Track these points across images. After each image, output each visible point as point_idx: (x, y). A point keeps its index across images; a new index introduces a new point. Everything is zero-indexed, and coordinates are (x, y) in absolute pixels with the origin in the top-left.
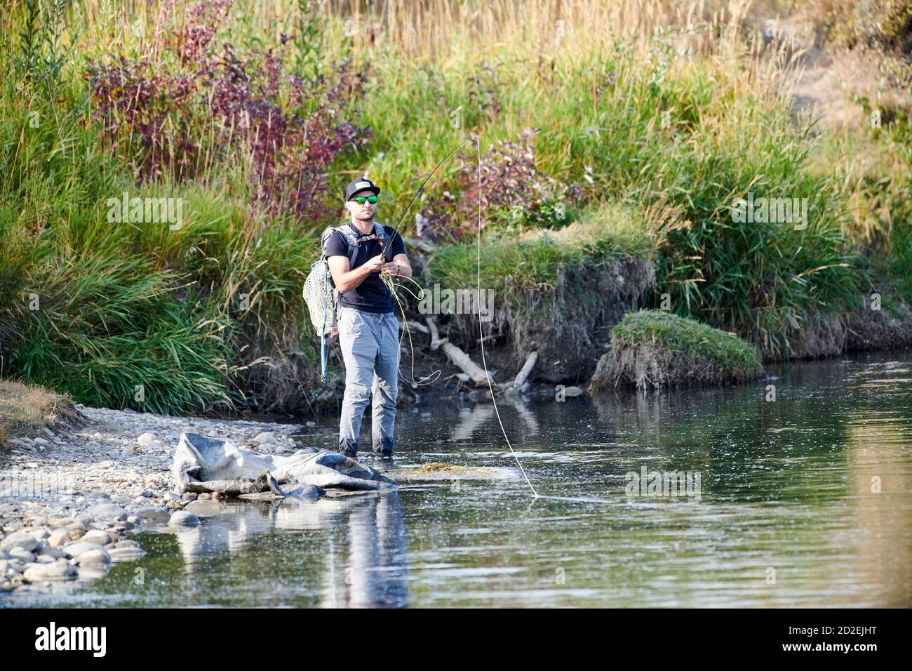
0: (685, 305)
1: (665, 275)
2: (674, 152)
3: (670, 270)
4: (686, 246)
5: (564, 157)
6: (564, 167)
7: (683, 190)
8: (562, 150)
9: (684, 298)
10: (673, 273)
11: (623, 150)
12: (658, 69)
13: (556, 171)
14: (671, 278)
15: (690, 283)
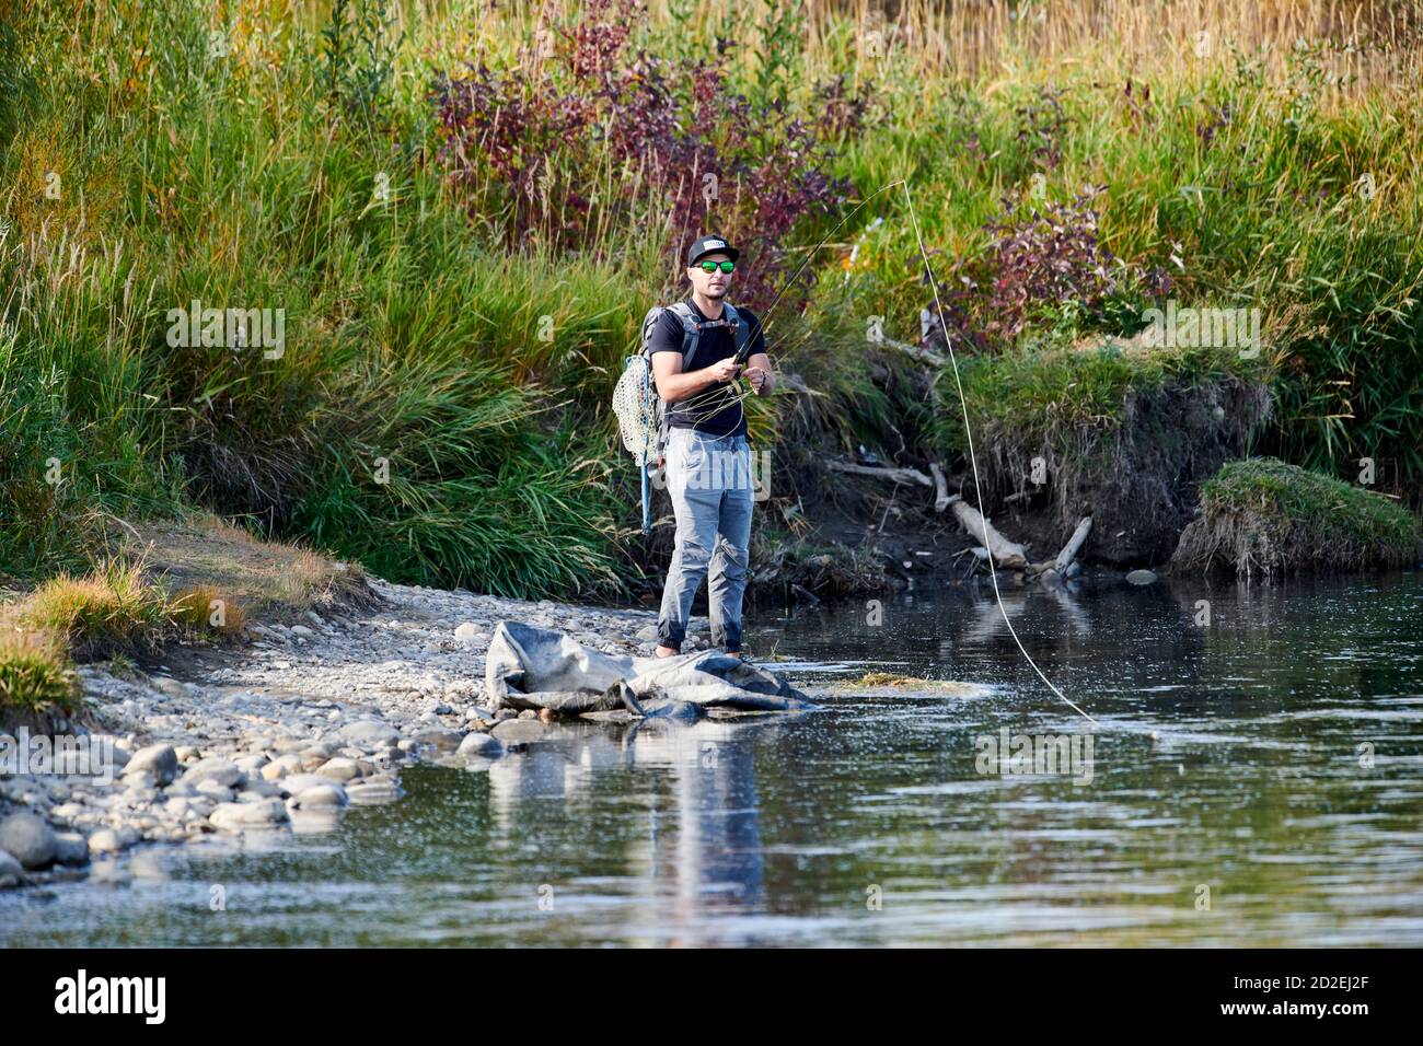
0: (1326, 452)
1: (1297, 407)
2: (1313, 224)
3: (1304, 400)
4: (1329, 365)
5: (1150, 229)
6: (1148, 245)
7: (1325, 282)
8: (1147, 219)
9: (1325, 443)
10: (1310, 404)
11: (1240, 221)
12: (1300, 103)
13: (1137, 251)
14: (1306, 411)
15: (1332, 421)
